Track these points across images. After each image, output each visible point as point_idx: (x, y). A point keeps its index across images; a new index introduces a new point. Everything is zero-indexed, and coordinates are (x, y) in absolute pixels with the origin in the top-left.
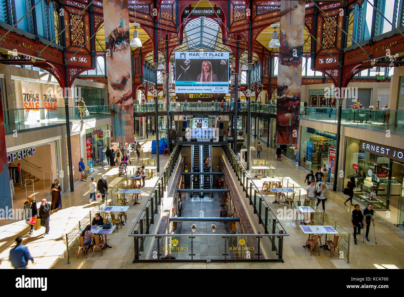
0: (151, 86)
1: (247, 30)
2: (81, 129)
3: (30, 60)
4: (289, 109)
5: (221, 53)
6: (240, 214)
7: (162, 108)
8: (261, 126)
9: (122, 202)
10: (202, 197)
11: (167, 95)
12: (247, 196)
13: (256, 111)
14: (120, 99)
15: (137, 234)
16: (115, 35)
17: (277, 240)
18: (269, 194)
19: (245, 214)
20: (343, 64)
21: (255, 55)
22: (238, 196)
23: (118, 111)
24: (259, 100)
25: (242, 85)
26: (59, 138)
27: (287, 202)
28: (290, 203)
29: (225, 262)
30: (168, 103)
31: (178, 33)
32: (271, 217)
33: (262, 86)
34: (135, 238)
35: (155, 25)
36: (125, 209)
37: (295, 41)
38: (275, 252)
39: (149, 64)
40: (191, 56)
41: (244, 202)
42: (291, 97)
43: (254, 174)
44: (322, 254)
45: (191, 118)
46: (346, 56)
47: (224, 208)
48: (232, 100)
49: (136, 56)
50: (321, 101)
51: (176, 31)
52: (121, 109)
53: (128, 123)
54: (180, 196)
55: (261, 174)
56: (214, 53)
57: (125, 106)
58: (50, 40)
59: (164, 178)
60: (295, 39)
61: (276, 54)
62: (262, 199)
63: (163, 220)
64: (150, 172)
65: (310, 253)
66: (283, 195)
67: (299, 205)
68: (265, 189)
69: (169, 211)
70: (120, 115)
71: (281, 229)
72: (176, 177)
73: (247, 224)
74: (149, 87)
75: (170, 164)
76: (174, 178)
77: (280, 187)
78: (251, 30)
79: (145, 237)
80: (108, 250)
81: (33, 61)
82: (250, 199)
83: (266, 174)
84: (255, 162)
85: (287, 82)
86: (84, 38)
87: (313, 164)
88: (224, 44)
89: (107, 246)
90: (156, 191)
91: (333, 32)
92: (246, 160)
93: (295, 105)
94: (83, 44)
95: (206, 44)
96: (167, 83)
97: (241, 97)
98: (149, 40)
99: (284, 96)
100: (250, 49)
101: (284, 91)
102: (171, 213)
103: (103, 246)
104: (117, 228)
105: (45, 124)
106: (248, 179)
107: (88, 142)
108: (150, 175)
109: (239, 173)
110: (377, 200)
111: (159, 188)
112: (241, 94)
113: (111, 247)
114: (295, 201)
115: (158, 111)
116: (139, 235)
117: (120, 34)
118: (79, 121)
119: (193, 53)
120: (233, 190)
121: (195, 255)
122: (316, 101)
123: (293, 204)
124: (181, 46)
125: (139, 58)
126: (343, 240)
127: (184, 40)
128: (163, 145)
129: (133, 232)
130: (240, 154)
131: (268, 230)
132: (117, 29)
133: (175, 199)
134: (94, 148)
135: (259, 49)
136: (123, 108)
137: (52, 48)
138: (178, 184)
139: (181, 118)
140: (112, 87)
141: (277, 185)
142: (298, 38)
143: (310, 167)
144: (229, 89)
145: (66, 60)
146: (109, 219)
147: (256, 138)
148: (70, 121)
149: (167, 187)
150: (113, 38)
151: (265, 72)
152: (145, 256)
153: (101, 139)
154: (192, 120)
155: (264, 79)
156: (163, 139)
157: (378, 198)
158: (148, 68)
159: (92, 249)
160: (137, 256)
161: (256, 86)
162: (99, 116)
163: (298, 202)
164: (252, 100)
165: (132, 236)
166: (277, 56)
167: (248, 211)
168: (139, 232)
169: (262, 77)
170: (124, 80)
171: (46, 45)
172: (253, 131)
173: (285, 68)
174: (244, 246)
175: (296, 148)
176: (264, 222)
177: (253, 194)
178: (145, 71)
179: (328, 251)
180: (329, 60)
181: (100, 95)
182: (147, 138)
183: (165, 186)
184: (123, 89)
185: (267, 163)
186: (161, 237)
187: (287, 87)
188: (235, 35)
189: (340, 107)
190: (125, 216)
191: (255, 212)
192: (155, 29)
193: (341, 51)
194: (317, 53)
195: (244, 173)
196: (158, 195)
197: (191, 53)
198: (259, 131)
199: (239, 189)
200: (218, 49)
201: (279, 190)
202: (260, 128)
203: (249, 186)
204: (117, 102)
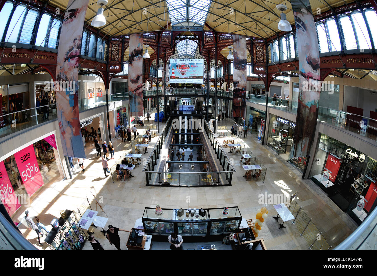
0: (155, 79)
1: (214, 47)
2: (114, 107)
3: (92, 71)
4: (240, 95)
5: (199, 59)
6: (209, 159)
7: (161, 93)
8: (224, 104)
9: (138, 151)
10: (186, 148)
11: (164, 85)
12: (214, 148)
13: (220, 95)
14: (135, 89)
15: (147, 171)
16: (135, 52)
17: (229, 174)
18: (227, 147)
19: (212, 159)
20: (268, 71)
21: (219, 61)
22: (208, 148)
23: (134, 96)
24: (222, 88)
25: (212, 79)
26: (103, 113)
27: (237, 152)
28: (238, 152)
29: (199, 187)
30: (165, 90)
31: (172, 49)
32: (227, 162)
33: (224, 80)
34: (146, 173)
35: (158, 45)
36: (140, 156)
37: (242, 56)
38: (227, 181)
39: (154, 66)
40: (180, 61)
41: (212, 152)
42: (241, 88)
43: (219, 135)
44: (252, 179)
45: (180, 98)
46: (269, 68)
47: (199, 155)
48: (205, 88)
49: (146, 62)
50: (257, 91)
51: (171, 47)
52: (135, 95)
53: (139, 104)
54: (172, 148)
55: (223, 134)
56: (194, 60)
57: (138, 93)
58: (101, 59)
59: (162, 137)
60: (242, 55)
61: (232, 62)
62: (223, 151)
63: (162, 162)
64: (154, 133)
65: (246, 180)
66: (235, 148)
67: (243, 154)
68: (225, 144)
69: (165, 157)
70: (135, 98)
71: (232, 168)
72: (170, 136)
73: (213, 165)
74: (153, 79)
75: (166, 128)
76: (168, 137)
77: (233, 143)
78: (217, 48)
79: (152, 173)
80: (132, 178)
81: (93, 71)
82: (216, 151)
83: (226, 135)
84: (219, 127)
85: (239, 79)
86: (118, 56)
87: (252, 129)
88: (200, 55)
89: (131, 176)
90: (157, 145)
91: (261, 54)
92: (214, 126)
93: (243, 93)
94: (117, 58)
95: (190, 54)
96: (165, 77)
97: (212, 85)
98: (154, 53)
99: (237, 87)
100: (216, 58)
101: (237, 84)
102: (167, 158)
103: (129, 176)
104: (136, 166)
105: (96, 105)
106: (214, 138)
107: (118, 115)
108: (154, 135)
109: (209, 134)
110: (281, 149)
111: (159, 143)
112: (211, 84)
113: (133, 177)
114: (241, 151)
115: (159, 94)
116: (148, 171)
117: (138, 51)
118: (113, 102)
119: (181, 59)
120: (205, 145)
121: (181, 183)
122: (255, 91)
123: (240, 153)
124: (174, 56)
125: (148, 63)
126: (263, 171)
127: (176, 52)
128: (161, 116)
129: (145, 170)
130: (210, 122)
131: (225, 169)
132: (136, 49)
133: (170, 150)
134: (121, 118)
135: (222, 58)
136: (137, 94)
137: (102, 63)
138: (171, 140)
139: (173, 99)
140: (131, 82)
141: (232, 142)
142: (243, 55)
143: (251, 130)
144: (204, 80)
145: (108, 68)
146: (131, 161)
147: (221, 111)
148: (109, 102)
149: (164, 142)
150: (134, 54)
151: (226, 72)
152: (152, 183)
153: (125, 112)
154: (180, 99)
155: (225, 76)
156: (162, 112)
157: (282, 148)
158: (153, 68)
159: (124, 177)
160: (148, 182)
161: (220, 80)
162: (124, 99)
163: (243, 152)
164: (218, 88)
165: (145, 172)
166: (232, 63)
167: (214, 157)
168: (148, 170)
169: (224, 74)
170: (138, 78)
171: (99, 62)
172: (218, 107)
173: (237, 71)
174: (211, 178)
175: (244, 119)
176: (223, 164)
177: (217, 148)
178: (151, 70)
179: (255, 178)
180: (261, 69)
181: (125, 86)
182: (152, 111)
183: (163, 142)
184: (137, 83)
185: (227, 128)
186: (161, 173)
187: (238, 82)
188: (207, 50)
189: (267, 96)
190: (140, 160)
191: (218, 158)
192: (158, 47)
193: (266, 65)
194: (254, 64)
195: (212, 135)
196: (158, 147)
197: (180, 59)
198: (222, 107)
199: (209, 144)
200: (197, 57)
201: (233, 145)
202: (223, 105)
203: (215, 142)
204: (133, 91)
